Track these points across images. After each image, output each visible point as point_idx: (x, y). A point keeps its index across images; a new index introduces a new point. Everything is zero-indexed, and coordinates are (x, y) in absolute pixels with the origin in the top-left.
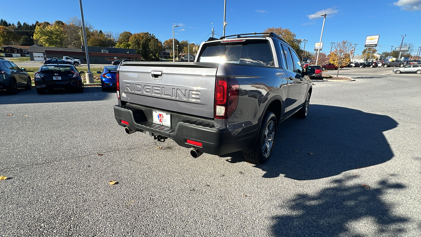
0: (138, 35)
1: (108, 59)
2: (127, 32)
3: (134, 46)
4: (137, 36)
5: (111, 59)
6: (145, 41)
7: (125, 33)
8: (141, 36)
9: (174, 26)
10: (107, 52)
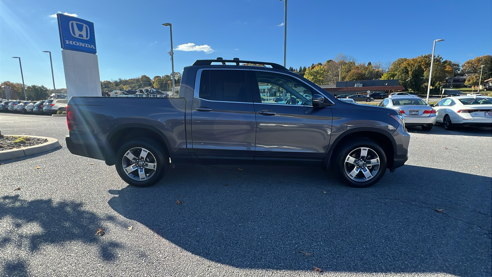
0: (413, 60)
1: (360, 93)
2: (402, 59)
3: (400, 75)
4: (412, 62)
5: (363, 93)
6: (417, 68)
7: (399, 60)
8: (418, 60)
9: (436, 40)
10: (361, 86)
